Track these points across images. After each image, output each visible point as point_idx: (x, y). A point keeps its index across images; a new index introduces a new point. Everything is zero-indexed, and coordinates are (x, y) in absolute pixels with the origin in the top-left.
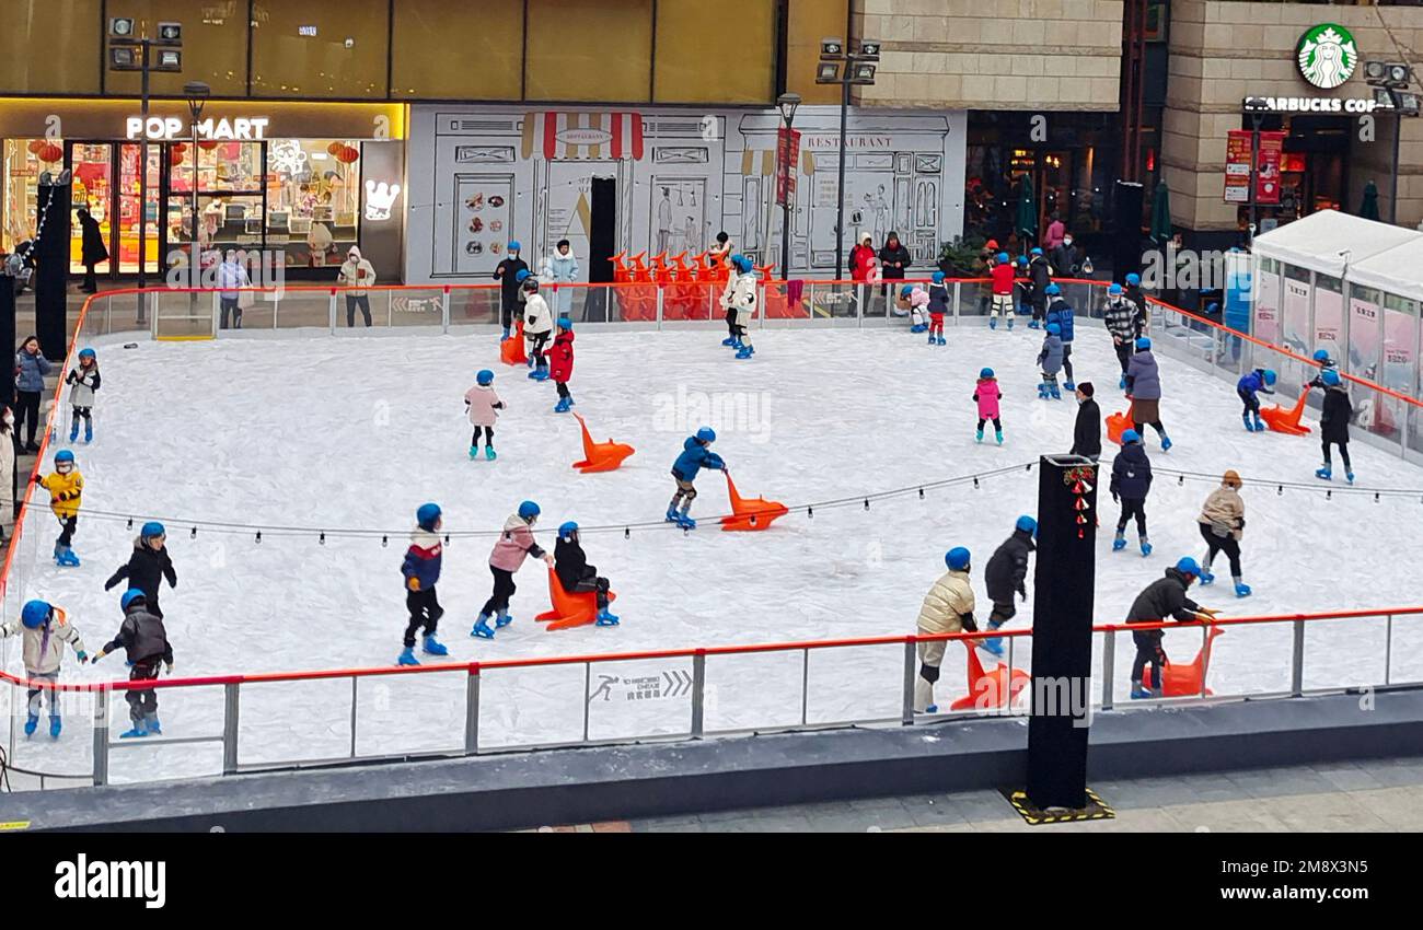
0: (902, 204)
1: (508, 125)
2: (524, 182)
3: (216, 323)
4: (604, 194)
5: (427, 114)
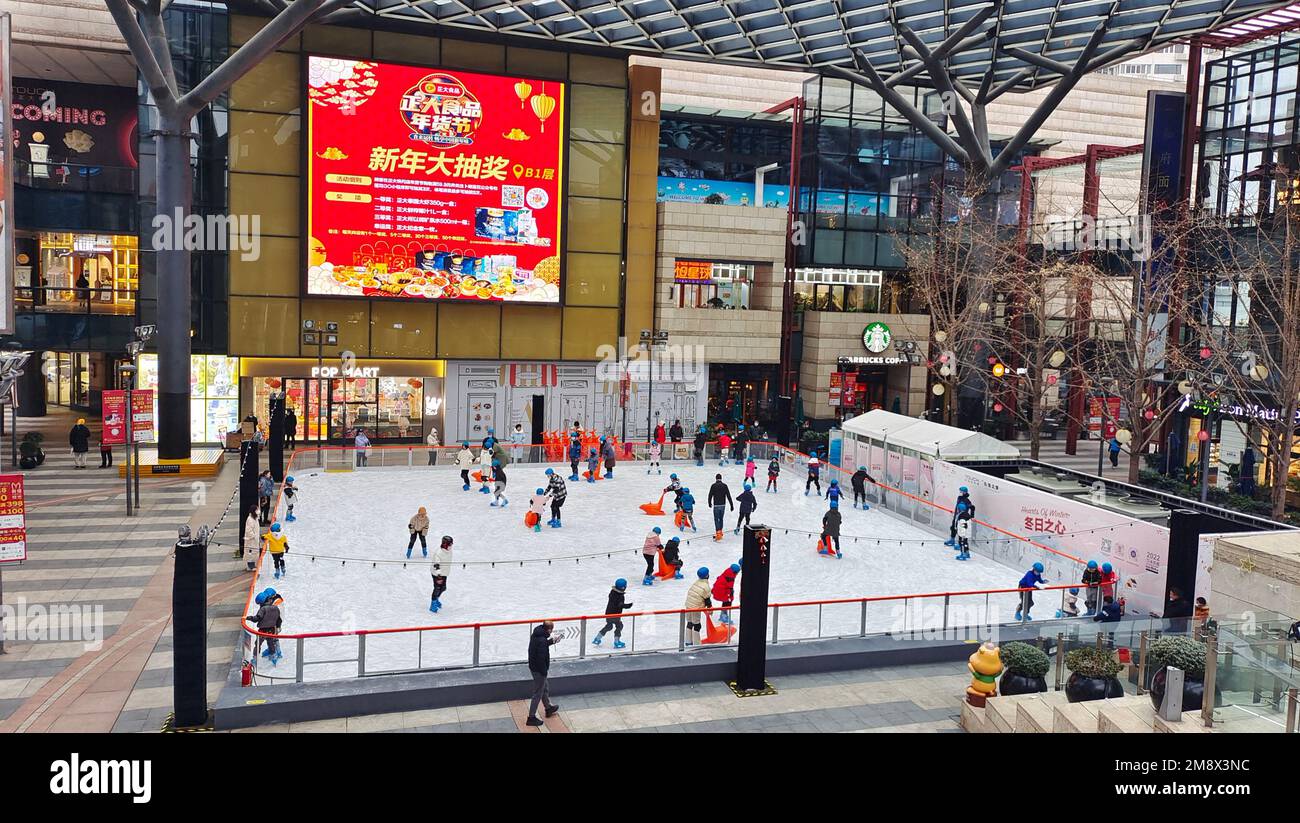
0: (679, 407)
1: (493, 370)
2: (500, 398)
3: (355, 464)
4: (538, 403)
5: (455, 365)
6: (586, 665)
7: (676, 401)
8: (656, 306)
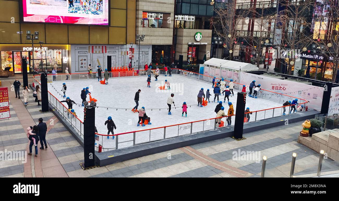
0: (143, 59)
1: (86, 48)
2: (89, 58)
3: (52, 80)
4: (109, 58)
5: (74, 46)
7: (142, 57)
8: (137, 27)
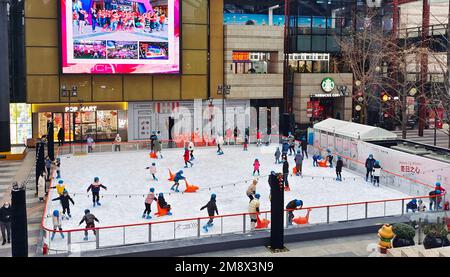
1: (150, 106)
2: (153, 119)
3: (87, 152)
5: (132, 104)
6: (200, 240)
8: (224, 73)
